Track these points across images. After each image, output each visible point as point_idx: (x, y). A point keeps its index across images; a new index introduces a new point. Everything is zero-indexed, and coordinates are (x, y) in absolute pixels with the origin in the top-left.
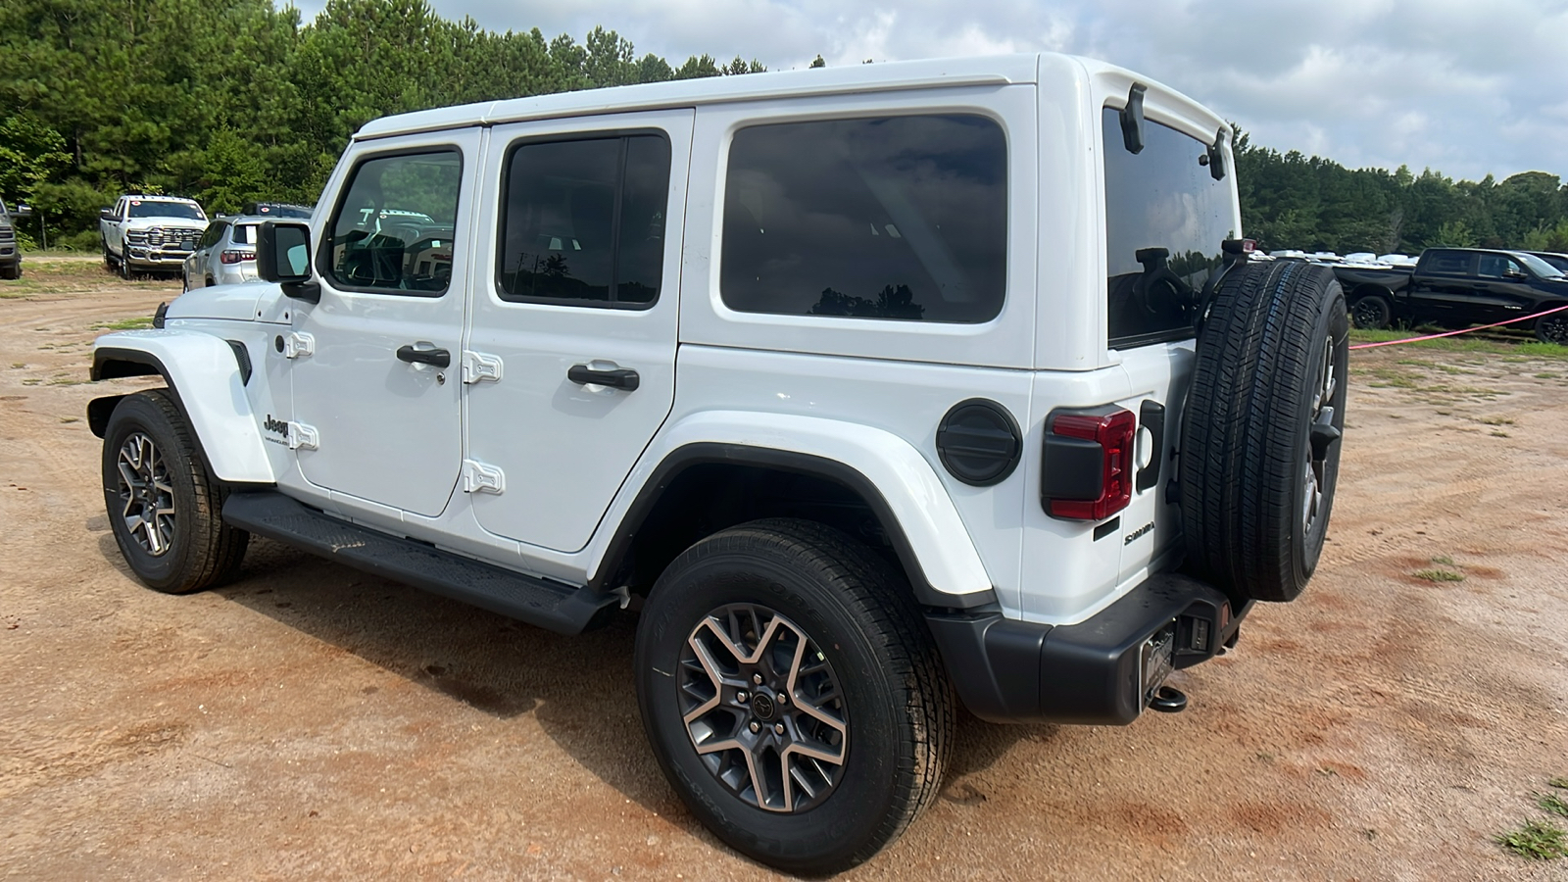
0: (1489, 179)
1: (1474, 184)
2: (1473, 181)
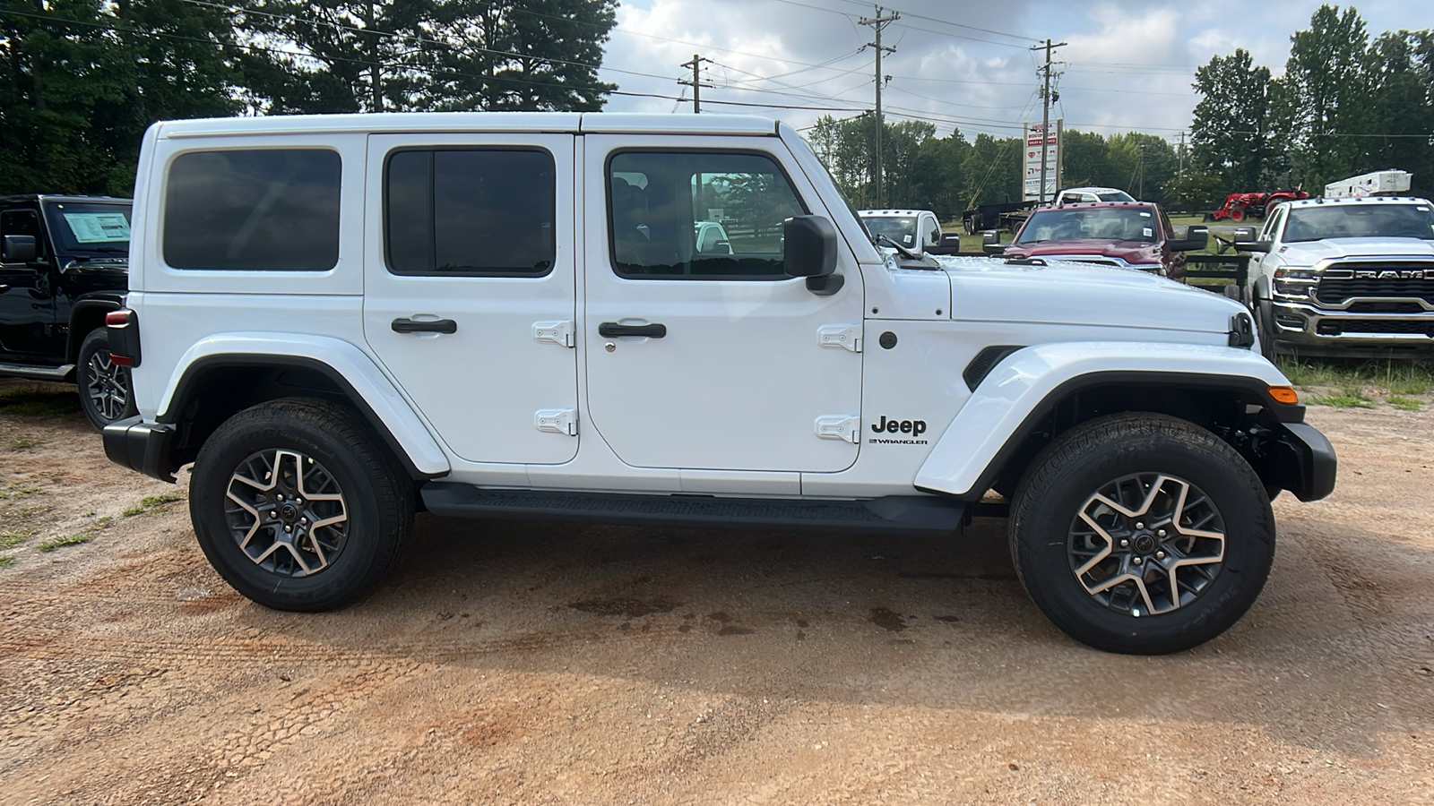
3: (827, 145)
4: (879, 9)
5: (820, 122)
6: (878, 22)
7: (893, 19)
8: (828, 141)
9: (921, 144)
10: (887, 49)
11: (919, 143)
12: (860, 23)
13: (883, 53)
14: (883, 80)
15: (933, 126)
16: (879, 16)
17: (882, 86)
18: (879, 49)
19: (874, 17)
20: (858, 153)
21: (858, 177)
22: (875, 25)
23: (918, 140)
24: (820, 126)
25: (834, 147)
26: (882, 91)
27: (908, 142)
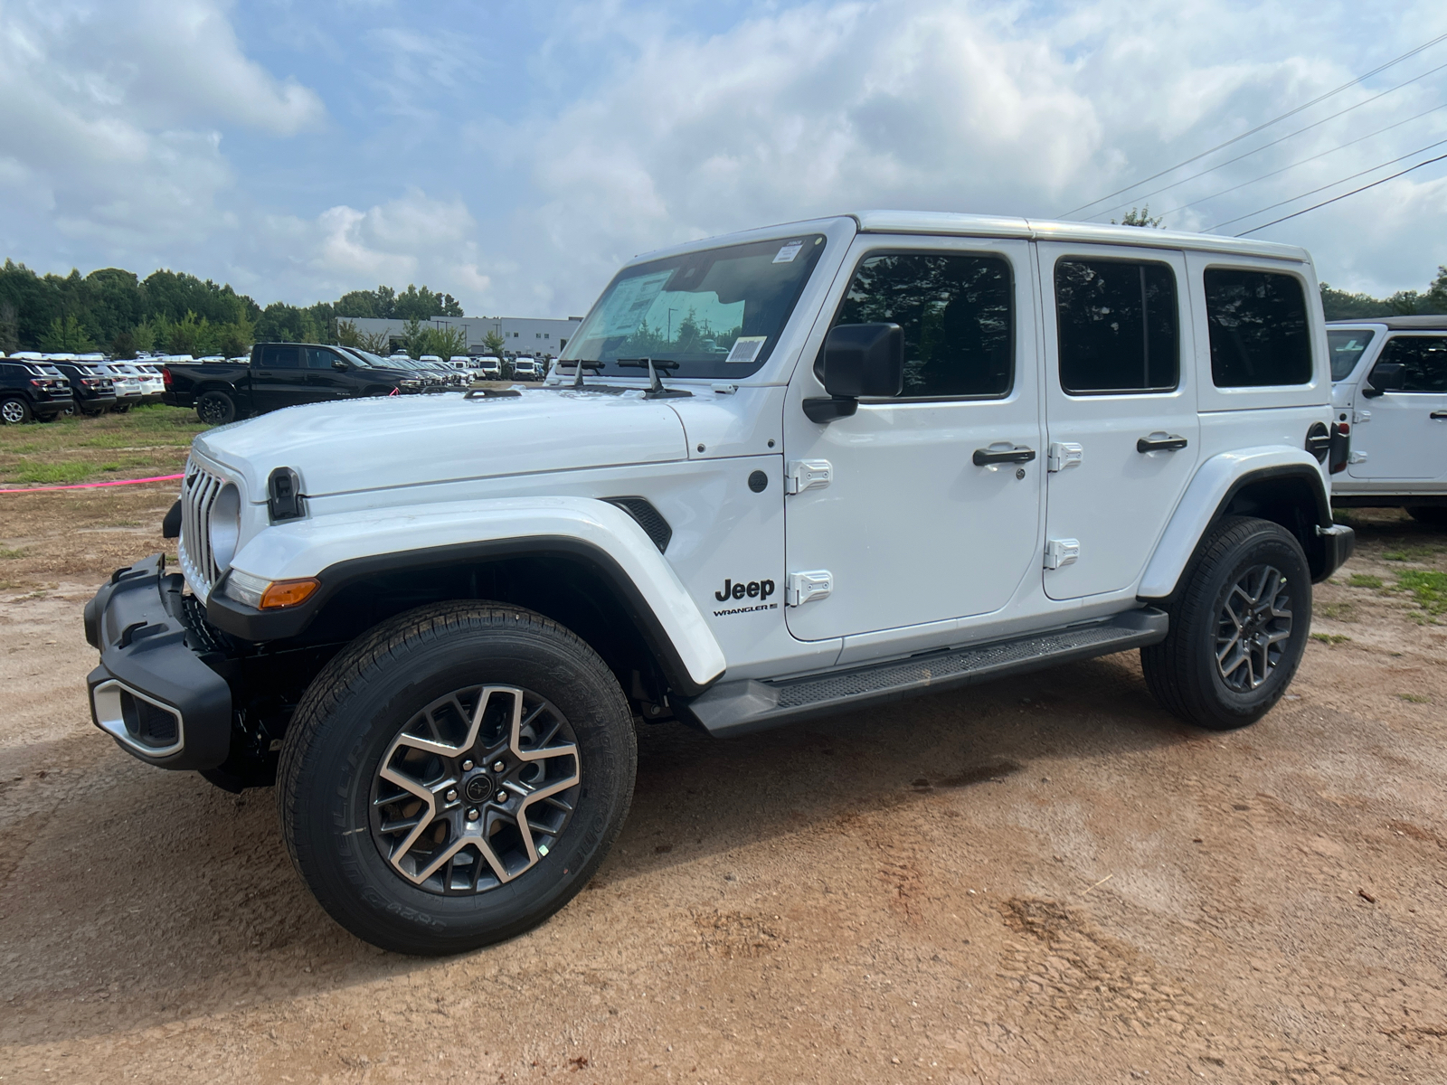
0: (75, 274)
1: (61, 279)
2: (59, 275)
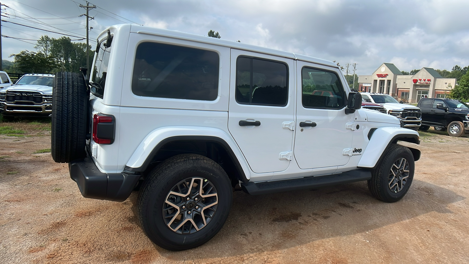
3: (46, 47)
4: (88, 3)
5: (43, 38)
6: (88, 8)
7: (94, 7)
8: (46, 45)
9: (86, 51)
10: (91, 18)
11: (85, 51)
12: (80, 6)
13: (89, 19)
14: (89, 28)
15: (90, 46)
16: (88, 5)
17: (89, 30)
18: (88, 17)
19: (86, 5)
20: (60, 52)
21: (59, 60)
22: (86, 8)
23: (85, 50)
24: (43, 39)
25: (49, 48)
26: (89, 32)
27: (80, 50)
